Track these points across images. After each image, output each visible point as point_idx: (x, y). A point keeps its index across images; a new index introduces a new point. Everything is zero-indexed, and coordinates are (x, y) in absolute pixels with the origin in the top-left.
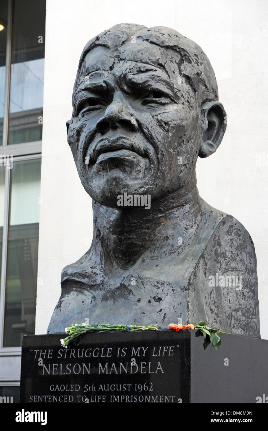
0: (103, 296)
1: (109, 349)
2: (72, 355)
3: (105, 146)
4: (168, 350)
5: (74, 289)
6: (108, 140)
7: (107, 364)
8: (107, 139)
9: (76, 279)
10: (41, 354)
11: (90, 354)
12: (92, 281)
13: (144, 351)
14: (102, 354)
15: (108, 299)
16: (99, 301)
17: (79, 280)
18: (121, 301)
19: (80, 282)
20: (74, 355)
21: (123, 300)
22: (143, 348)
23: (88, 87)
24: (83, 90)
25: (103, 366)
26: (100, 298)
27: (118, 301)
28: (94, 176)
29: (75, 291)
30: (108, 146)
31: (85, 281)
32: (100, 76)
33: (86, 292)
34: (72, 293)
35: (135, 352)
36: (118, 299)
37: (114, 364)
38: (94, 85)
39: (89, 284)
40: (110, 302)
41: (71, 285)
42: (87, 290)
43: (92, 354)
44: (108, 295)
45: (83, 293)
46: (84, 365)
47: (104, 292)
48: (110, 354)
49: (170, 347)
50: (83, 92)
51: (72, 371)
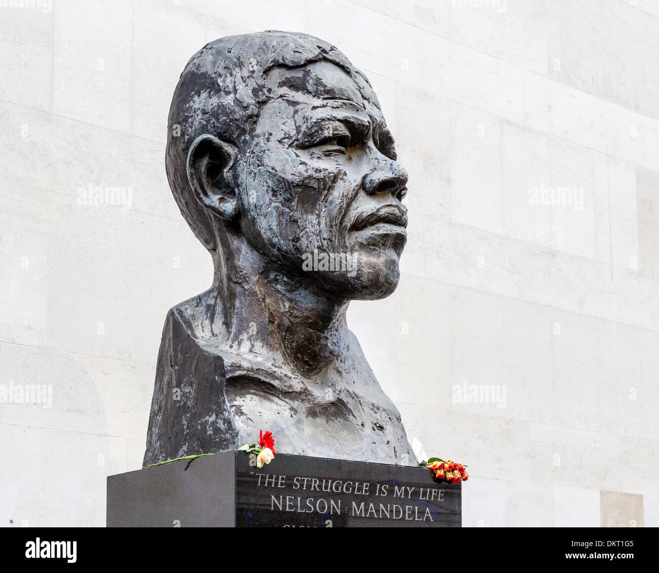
0: (308, 411)
1: (365, 484)
2: (314, 486)
3: (394, 215)
4: (438, 494)
5: (252, 391)
6: (399, 209)
7: (363, 504)
8: (398, 207)
9: (263, 378)
10: (267, 479)
11: (340, 488)
12: (285, 386)
13: (408, 492)
14: (356, 490)
15: (317, 416)
16: (302, 416)
17: (267, 380)
18: (339, 421)
19: (269, 384)
20: (317, 487)
21: (341, 421)
22: (408, 488)
23: (351, 120)
24: (339, 120)
25: (358, 506)
26: (304, 412)
27: (333, 420)
28: (357, 247)
29: (254, 394)
30: (397, 217)
31: (276, 383)
32: (357, 110)
33: (276, 399)
34: (249, 396)
35: (398, 491)
36: (333, 418)
37: (371, 504)
38: (360, 122)
39: (282, 389)
40: (320, 420)
41: (246, 385)
42: (278, 397)
43: (342, 489)
44: (318, 410)
45: (270, 400)
46: (332, 502)
47: (308, 405)
48: (366, 491)
49: (440, 491)
50: (338, 123)
51: (315, 508)
